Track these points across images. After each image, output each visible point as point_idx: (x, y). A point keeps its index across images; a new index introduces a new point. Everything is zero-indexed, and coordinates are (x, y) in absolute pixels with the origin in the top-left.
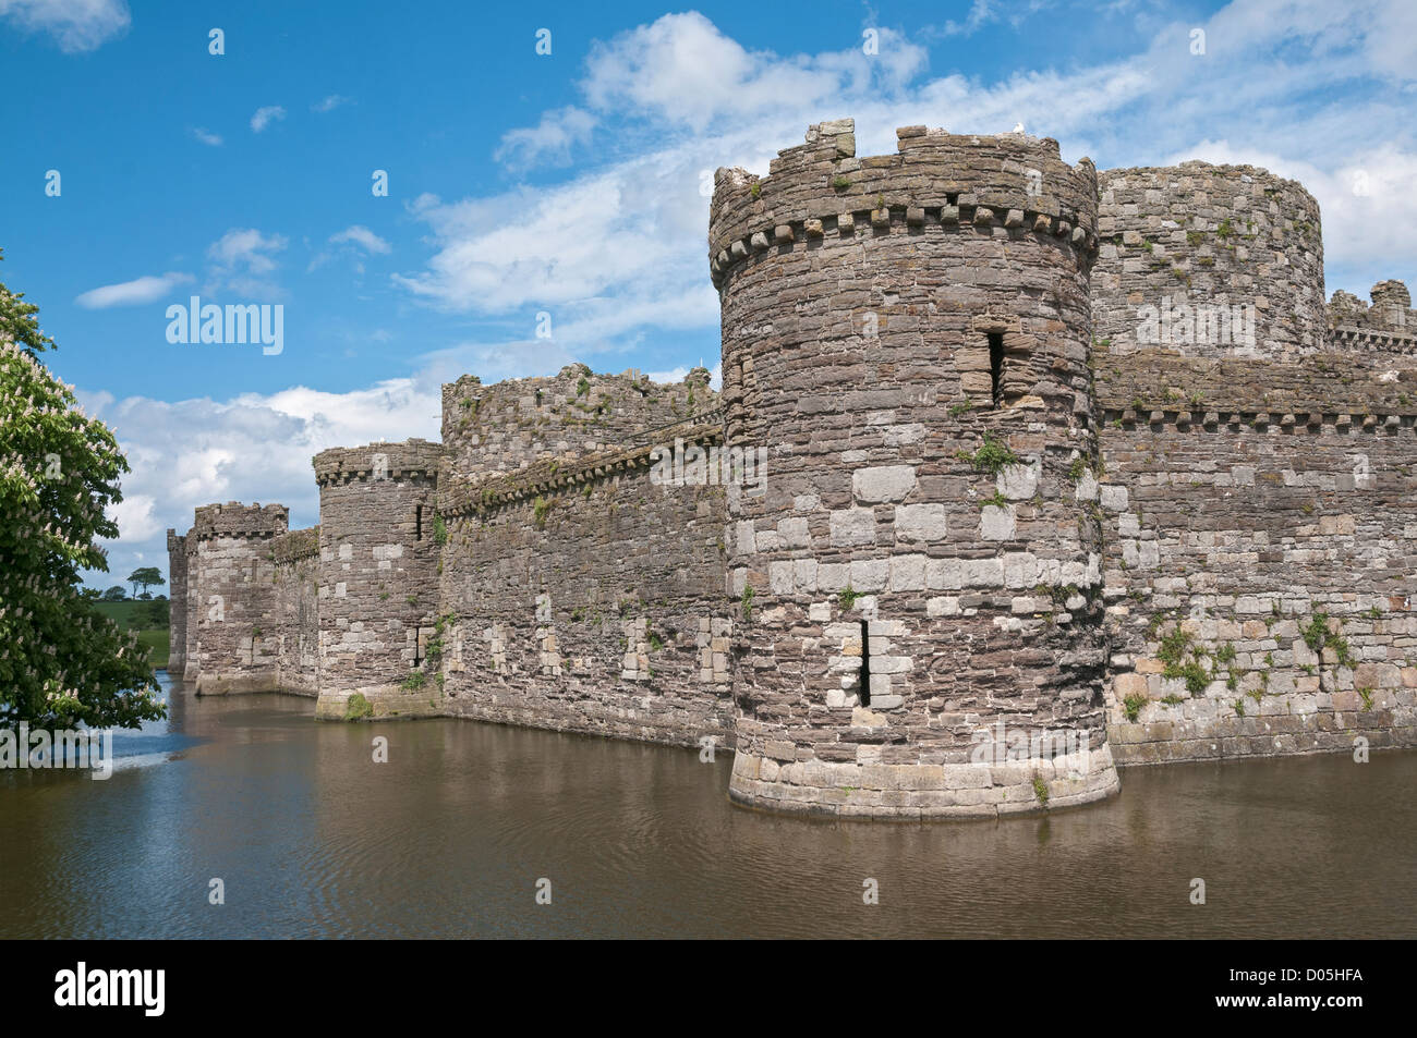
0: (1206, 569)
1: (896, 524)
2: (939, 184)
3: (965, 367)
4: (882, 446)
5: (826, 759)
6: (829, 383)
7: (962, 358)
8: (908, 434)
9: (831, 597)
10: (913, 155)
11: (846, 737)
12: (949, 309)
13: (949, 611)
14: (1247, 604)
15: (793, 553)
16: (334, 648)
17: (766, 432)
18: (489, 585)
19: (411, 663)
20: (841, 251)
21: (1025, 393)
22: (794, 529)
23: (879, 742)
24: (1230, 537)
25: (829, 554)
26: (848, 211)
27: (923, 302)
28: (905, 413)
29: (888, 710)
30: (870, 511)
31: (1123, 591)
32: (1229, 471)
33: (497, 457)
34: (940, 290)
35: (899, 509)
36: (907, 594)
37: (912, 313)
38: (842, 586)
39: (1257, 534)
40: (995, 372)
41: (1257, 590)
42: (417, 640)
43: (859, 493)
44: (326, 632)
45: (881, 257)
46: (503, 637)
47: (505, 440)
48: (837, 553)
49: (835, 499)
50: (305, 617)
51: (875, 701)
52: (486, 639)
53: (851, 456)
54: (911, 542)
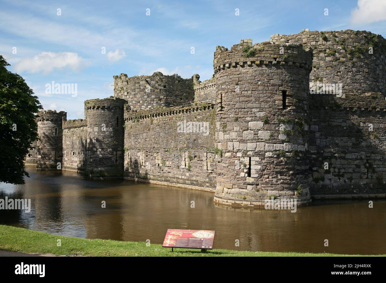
0: (338, 147)
1: (258, 135)
2: (272, 56)
3: (276, 99)
4: (256, 117)
5: (240, 188)
6: (244, 101)
7: (276, 97)
8: (262, 114)
9: (242, 151)
10: (266, 49)
11: (244, 184)
12: (273, 85)
13: (270, 156)
14: (348, 156)
15: (233, 140)
16: (92, 156)
17: (228, 111)
18: (139, 140)
19: (115, 161)
20: (248, 70)
21: (291, 106)
22: (234, 135)
23: (252, 185)
24: (345, 139)
25: (242, 141)
26: (250, 61)
27: (267, 84)
28: (261, 110)
29: (255, 178)
30: (252, 132)
31: (316, 151)
32: (346, 122)
33: (132, 99)
34: (271, 81)
35: (259, 132)
36: (260, 151)
37: (264, 86)
38: (245, 149)
39: (353, 138)
40: (284, 100)
41: (351, 152)
42: (116, 155)
43: (250, 127)
44: (89, 152)
45: (257, 72)
46: (143, 155)
47: (135, 94)
48: (244, 141)
49: (244, 129)
50: (74, 146)
51: (252, 176)
52: (138, 155)
53: (248, 119)
54: (262, 139)
